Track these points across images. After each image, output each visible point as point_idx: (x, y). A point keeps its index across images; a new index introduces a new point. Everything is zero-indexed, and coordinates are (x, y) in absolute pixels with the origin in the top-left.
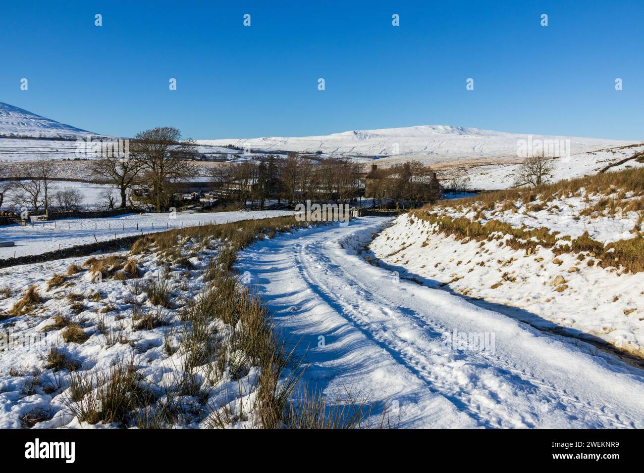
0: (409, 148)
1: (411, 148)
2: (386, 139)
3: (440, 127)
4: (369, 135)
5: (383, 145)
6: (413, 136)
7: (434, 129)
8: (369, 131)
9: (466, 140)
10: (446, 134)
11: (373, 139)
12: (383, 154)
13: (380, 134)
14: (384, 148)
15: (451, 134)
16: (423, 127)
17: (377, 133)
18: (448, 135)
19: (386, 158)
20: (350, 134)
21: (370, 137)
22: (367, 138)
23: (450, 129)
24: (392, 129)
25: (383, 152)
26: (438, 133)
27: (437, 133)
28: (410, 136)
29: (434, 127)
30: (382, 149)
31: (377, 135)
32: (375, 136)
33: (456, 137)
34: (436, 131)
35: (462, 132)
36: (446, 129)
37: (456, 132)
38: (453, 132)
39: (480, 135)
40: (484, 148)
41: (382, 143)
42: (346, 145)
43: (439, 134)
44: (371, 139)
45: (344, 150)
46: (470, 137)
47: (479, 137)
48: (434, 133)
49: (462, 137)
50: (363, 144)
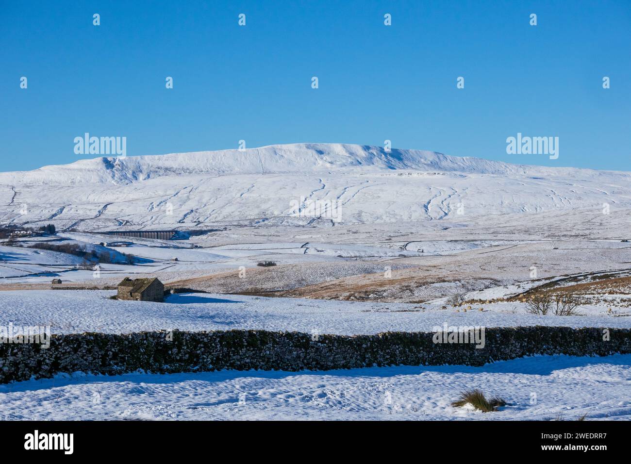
0: (258, 207)
1: (264, 207)
2: (193, 180)
3: (338, 148)
4: (144, 168)
5: (188, 198)
6: (264, 173)
7: (321, 152)
8: (146, 157)
9: (405, 183)
10: (352, 168)
11: (155, 181)
12: (189, 225)
13: (175, 165)
14: (191, 205)
15: (367, 168)
16: (292, 147)
17: (168, 164)
18: (358, 169)
19: (204, 237)
20: (92, 167)
21: (149, 176)
22: (141, 177)
23: (362, 153)
24: (209, 154)
25: (190, 217)
26: (331, 163)
27: (328, 165)
28: (258, 173)
29: (321, 147)
30: (185, 209)
31: (167, 169)
32: (162, 172)
33: (378, 176)
34: (325, 157)
35: (394, 161)
36: (351, 154)
37: (380, 162)
38: (370, 160)
39: (440, 168)
40: (451, 206)
41: (183, 194)
42: (84, 199)
43: (334, 168)
44: (150, 182)
45: (81, 212)
46: (415, 175)
47: (439, 177)
48: (321, 163)
49: (393, 174)
50: (131, 196)
